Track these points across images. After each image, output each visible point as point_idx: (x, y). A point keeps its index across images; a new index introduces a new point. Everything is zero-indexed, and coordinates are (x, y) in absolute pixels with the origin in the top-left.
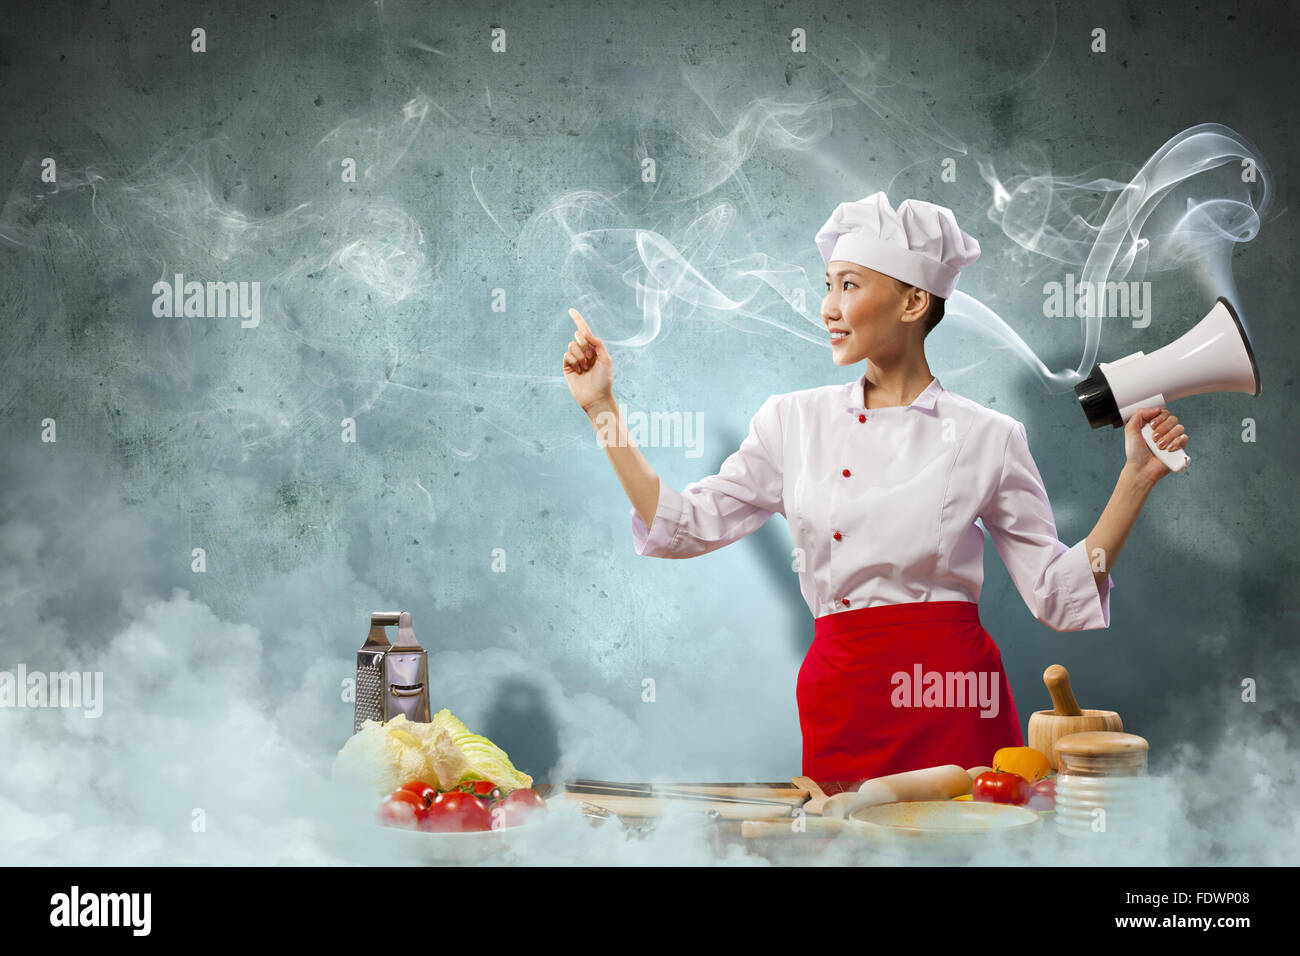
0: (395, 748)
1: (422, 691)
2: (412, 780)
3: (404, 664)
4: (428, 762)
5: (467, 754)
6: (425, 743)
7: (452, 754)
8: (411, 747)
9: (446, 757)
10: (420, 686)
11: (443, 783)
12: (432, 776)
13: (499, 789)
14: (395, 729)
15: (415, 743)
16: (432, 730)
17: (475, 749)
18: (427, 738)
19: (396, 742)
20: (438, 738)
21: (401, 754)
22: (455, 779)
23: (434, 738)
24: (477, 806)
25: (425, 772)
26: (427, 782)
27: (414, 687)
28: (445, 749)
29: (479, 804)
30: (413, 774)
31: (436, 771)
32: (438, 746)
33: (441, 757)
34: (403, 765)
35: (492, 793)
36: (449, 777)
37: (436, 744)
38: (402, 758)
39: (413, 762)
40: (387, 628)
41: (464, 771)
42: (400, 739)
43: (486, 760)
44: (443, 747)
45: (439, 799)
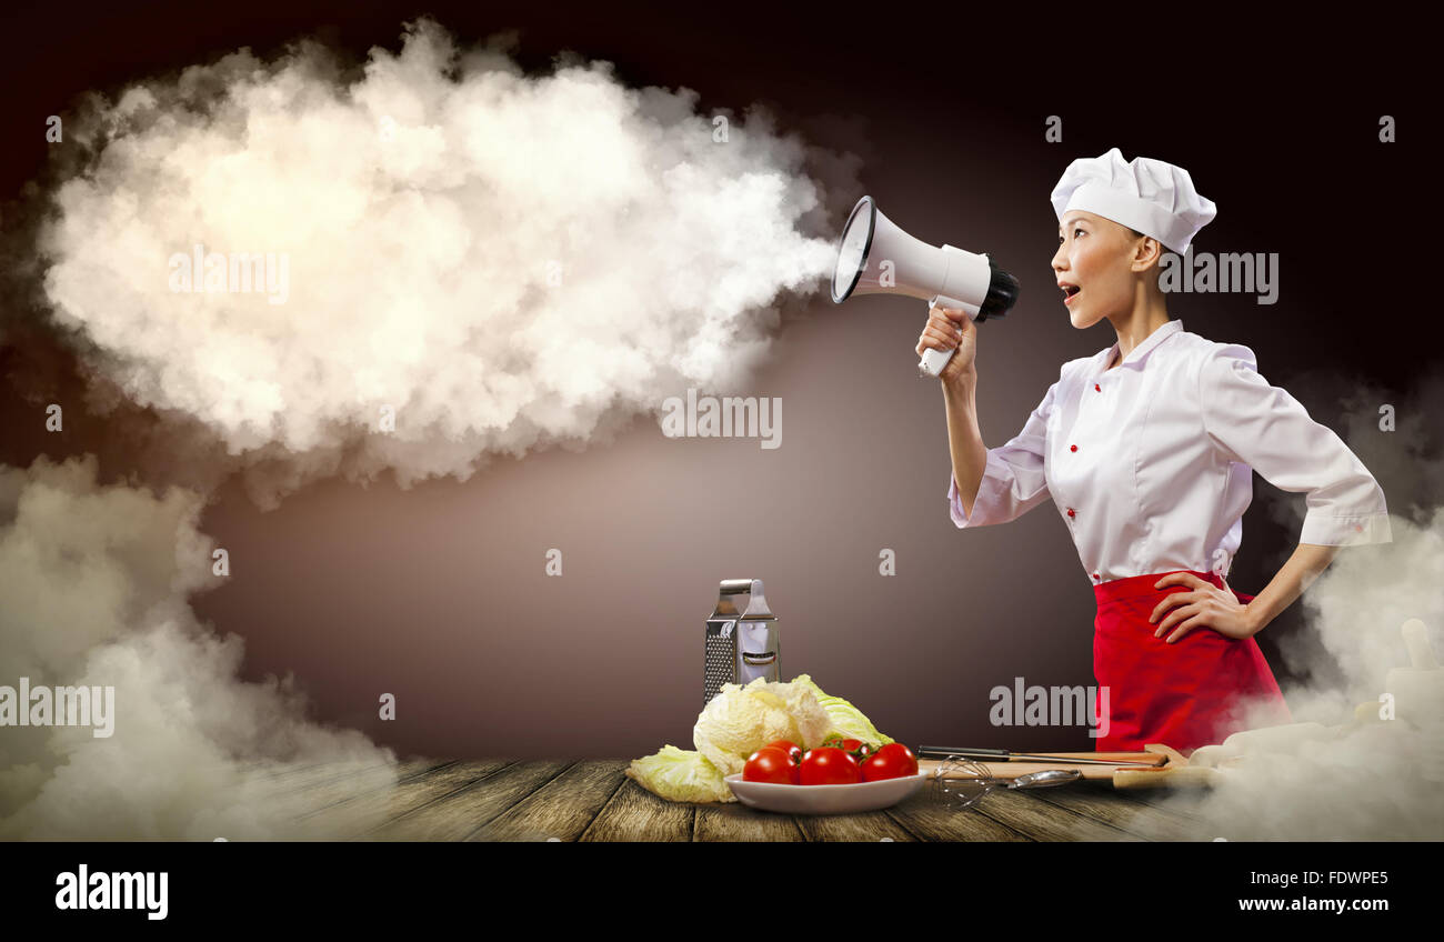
0: (758, 708)
1: (774, 659)
2: (777, 740)
3: (755, 632)
4: (792, 721)
5: (831, 715)
6: (789, 702)
7: (816, 714)
8: (774, 710)
9: (812, 716)
10: (771, 654)
11: (807, 743)
12: (796, 735)
13: (867, 745)
14: (757, 690)
15: (780, 705)
16: (796, 689)
17: (839, 710)
18: (791, 698)
19: (758, 704)
20: (803, 698)
21: (764, 715)
22: (820, 739)
23: (799, 698)
24: (849, 762)
25: (790, 733)
26: (792, 741)
27: (764, 656)
28: (810, 708)
29: (850, 758)
30: (777, 734)
31: (801, 731)
32: (805, 705)
33: (806, 717)
34: (767, 725)
35: (860, 751)
36: (814, 736)
37: (801, 703)
38: (766, 719)
39: (775, 723)
40: (734, 597)
41: (827, 732)
42: (763, 700)
43: (849, 720)
44: (808, 706)
45: (808, 756)
